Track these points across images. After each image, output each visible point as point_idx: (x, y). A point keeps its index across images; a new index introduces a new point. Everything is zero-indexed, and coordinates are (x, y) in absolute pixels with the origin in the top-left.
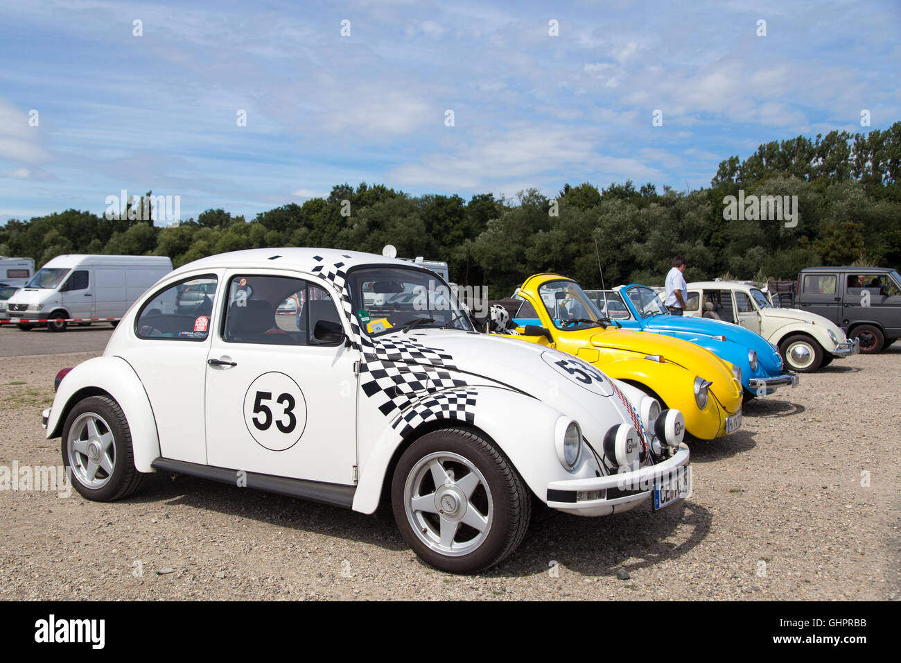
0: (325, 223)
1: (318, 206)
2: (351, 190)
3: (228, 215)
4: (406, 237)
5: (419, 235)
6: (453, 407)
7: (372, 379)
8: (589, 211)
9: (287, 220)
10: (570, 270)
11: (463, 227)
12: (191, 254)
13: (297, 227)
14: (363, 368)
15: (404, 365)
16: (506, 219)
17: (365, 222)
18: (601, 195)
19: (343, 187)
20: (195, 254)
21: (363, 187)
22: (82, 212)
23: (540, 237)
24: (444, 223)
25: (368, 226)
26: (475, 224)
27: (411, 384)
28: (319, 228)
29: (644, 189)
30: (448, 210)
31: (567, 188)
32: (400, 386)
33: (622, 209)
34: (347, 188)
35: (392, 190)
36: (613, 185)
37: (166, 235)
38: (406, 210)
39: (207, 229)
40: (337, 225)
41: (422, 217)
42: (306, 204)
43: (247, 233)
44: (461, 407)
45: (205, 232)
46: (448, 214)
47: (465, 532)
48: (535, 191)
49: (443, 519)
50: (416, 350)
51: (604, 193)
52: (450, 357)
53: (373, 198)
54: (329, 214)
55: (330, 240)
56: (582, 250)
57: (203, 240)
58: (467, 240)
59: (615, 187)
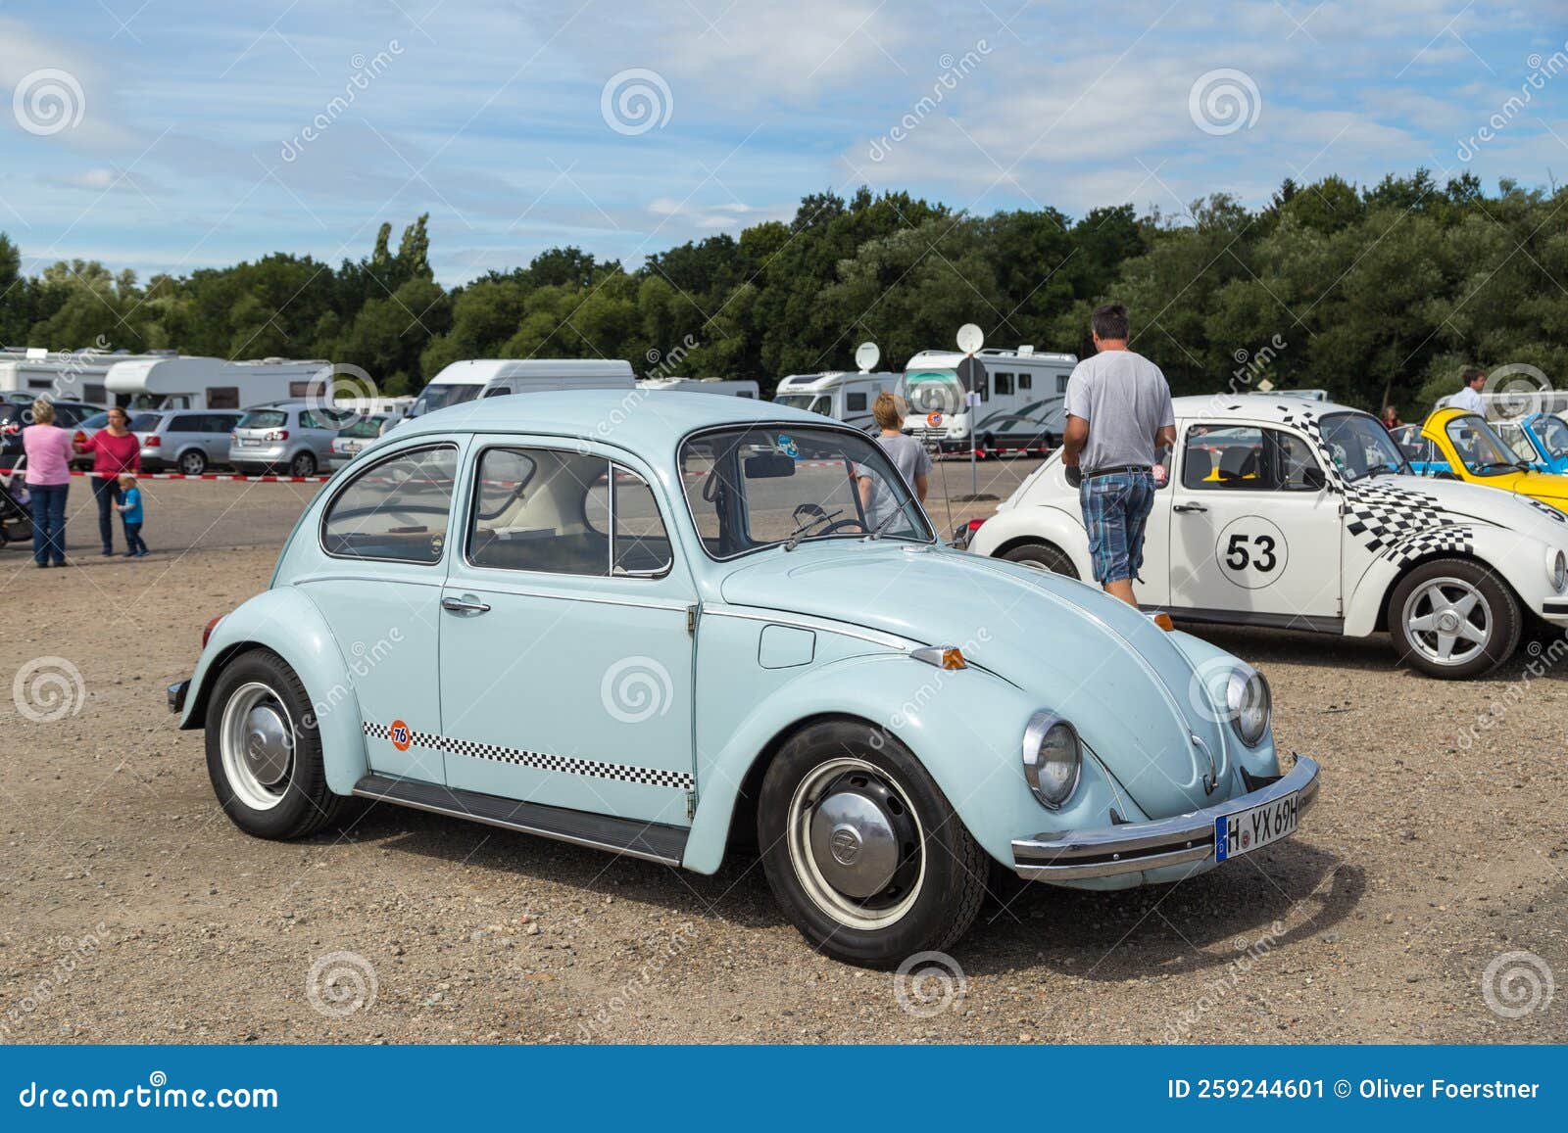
0: (791, 274)
1: (773, 237)
2: (840, 203)
3: (589, 259)
4: (957, 300)
5: (986, 293)
6: (1451, 540)
7: (1358, 520)
8: (1338, 237)
9: (714, 269)
10: (1297, 360)
11: (1072, 276)
12: (522, 340)
13: (733, 284)
14: (1348, 510)
15: (1390, 507)
16: (1163, 255)
17: (872, 269)
18: (1362, 200)
19: (822, 198)
20: (530, 340)
21: (864, 197)
22: (297, 258)
23: (1234, 295)
24: (1035, 269)
25: (879, 277)
26: (1093, 268)
27: (1398, 524)
28: (777, 282)
29: (1453, 186)
30: (1043, 242)
31: (1289, 188)
32: (1387, 526)
33: (1408, 228)
34: (832, 201)
35: (922, 203)
36: (1389, 179)
37: (469, 302)
38: (958, 244)
39: (550, 289)
40: (815, 275)
41: (989, 257)
42: (747, 234)
43: (633, 294)
44: (1459, 540)
45: (546, 295)
46: (1041, 249)
47: (1461, 646)
48: (1226, 199)
49: (1440, 635)
50: (1399, 493)
51: (1367, 196)
52: (1435, 499)
53: (887, 221)
54: (799, 255)
55: (802, 308)
56: (1323, 319)
57: (543, 311)
58: (1078, 302)
59: (1393, 183)
